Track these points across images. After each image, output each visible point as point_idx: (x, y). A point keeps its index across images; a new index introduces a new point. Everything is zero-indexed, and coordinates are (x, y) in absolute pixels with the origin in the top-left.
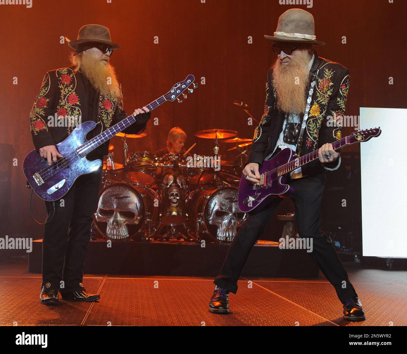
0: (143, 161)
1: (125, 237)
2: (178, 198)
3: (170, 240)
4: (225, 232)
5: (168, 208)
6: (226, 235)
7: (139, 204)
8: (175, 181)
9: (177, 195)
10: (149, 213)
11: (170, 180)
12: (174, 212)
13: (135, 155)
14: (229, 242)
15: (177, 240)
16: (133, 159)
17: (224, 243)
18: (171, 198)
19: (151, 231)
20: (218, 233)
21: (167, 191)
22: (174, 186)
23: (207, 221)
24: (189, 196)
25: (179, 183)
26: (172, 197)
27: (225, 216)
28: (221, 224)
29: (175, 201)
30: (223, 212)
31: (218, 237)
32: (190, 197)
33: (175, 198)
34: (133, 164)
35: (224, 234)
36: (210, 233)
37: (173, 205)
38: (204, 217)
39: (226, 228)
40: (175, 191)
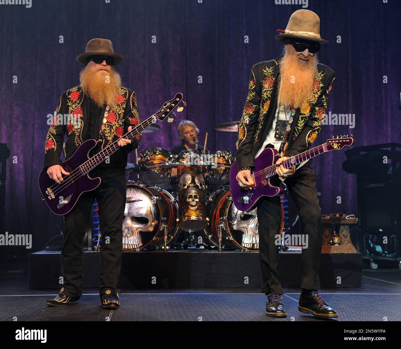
0: (156, 159)
1: (138, 247)
2: (197, 200)
3: (188, 248)
4: (251, 238)
5: (187, 212)
6: (253, 241)
7: (154, 208)
8: (193, 181)
9: (196, 197)
10: (165, 219)
11: (188, 180)
12: (193, 217)
13: (147, 152)
14: (256, 249)
15: (196, 247)
16: (145, 157)
17: (250, 251)
18: (189, 201)
19: (167, 239)
20: (243, 239)
21: (185, 192)
22: (192, 187)
23: (231, 226)
24: (210, 197)
25: (198, 183)
26: (191, 199)
27: (252, 220)
28: (247, 229)
29: (194, 204)
30: (249, 215)
31: (244, 244)
32: (210, 199)
33: (193, 201)
34: (145, 162)
35: (250, 240)
36: (234, 240)
37: (192, 208)
38: (227, 221)
39: (252, 233)
40: (193, 192)
